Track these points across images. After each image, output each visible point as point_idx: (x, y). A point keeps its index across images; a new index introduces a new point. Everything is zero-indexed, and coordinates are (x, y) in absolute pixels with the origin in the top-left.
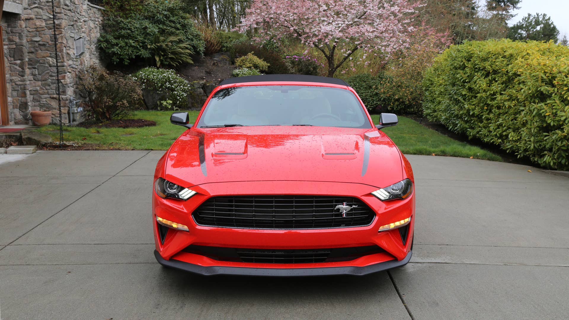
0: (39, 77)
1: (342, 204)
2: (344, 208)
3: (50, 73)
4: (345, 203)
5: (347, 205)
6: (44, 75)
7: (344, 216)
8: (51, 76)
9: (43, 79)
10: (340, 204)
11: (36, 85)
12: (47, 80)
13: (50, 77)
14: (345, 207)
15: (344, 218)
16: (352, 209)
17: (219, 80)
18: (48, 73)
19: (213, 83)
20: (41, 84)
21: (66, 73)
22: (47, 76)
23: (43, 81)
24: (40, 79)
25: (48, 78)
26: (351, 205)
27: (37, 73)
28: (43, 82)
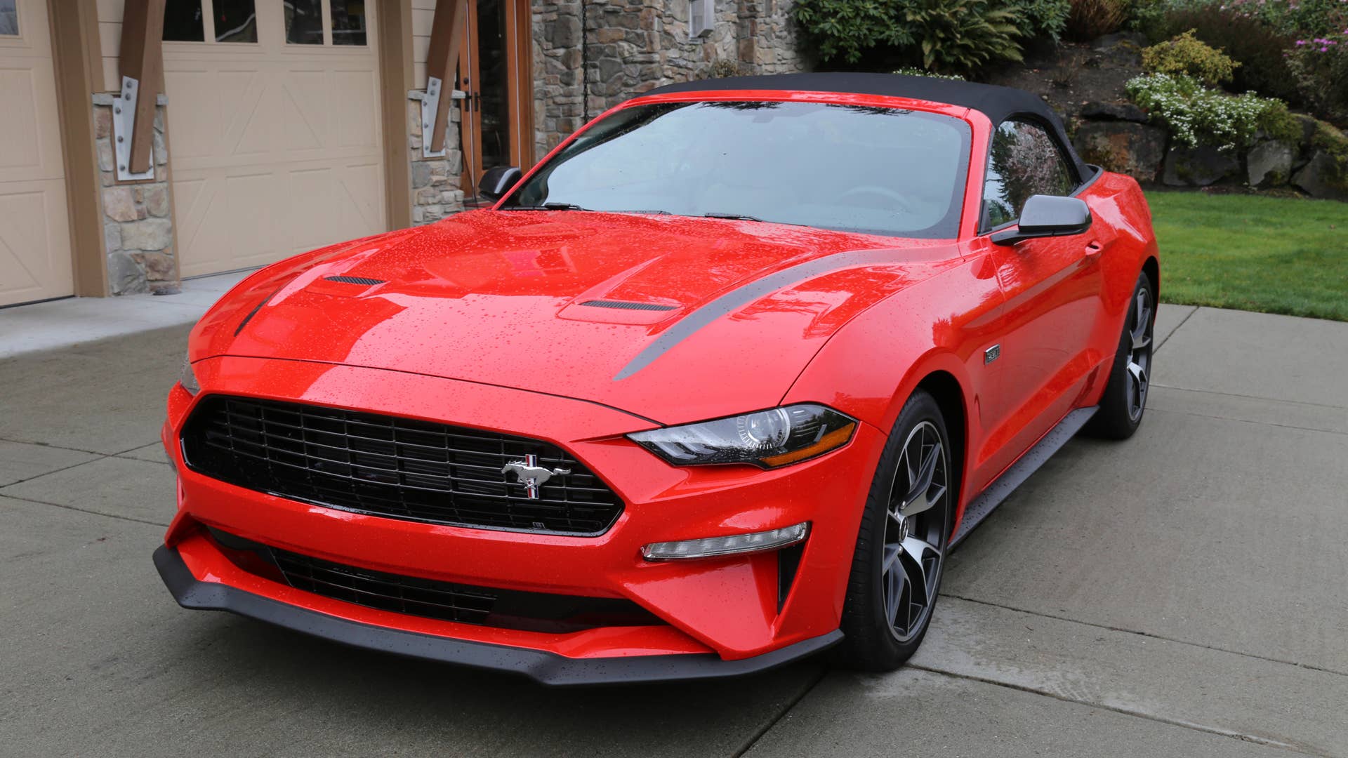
0: (602, 87)
1: (524, 461)
2: (529, 471)
3: (625, 78)
4: (531, 457)
5: (538, 463)
6: (613, 83)
7: (533, 497)
8: (626, 85)
9: (610, 92)
10: (518, 460)
11: (596, 107)
12: (618, 93)
13: (623, 88)
14: (531, 468)
15: (532, 502)
16: (552, 477)
17: (1085, 103)
18: (620, 78)
19: (1062, 112)
20: (604, 104)
21: (658, 79)
22: (619, 86)
23: (610, 96)
24: (604, 92)
25: (619, 88)
26: (551, 466)
27: (598, 78)
28: (610, 99)
